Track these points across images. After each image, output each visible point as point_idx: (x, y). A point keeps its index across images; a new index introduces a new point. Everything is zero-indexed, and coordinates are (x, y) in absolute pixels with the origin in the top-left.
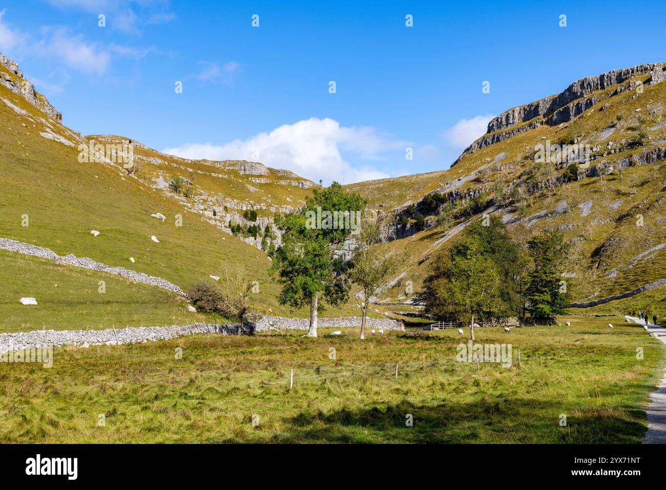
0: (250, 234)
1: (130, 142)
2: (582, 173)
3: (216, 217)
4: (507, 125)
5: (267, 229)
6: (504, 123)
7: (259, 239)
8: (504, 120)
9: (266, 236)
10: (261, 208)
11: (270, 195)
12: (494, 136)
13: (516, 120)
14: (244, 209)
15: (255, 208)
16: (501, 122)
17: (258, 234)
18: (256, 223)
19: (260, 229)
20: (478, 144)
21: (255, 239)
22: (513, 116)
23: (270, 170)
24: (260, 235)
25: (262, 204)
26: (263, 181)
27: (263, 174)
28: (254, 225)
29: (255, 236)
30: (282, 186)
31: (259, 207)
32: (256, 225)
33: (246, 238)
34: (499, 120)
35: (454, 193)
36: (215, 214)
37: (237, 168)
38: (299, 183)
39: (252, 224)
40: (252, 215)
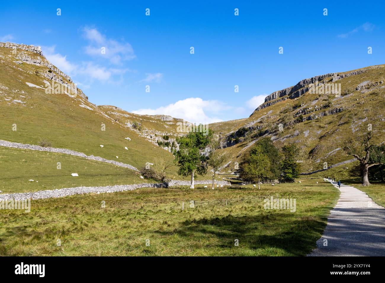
0: (166, 146)
1: (116, 108)
2: (304, 119)
3: (152, 139)
4: (273, 99)
5: (173, 143)
6: (272, 98)
7: (170, 148)
8: (271, 97)
9: (173, 146)
10: (170, 135)
11: (174, 129)
12: (268, 103)
13: (277, 97)
14: (163, 135)
15: (168, 135)
16: (271, 98)
18: (169, 141)
19: (170, 143)
20: (261, 107)
21: (168, 148)
22: (275, 95)
23: (174, 119)
24: (170, 146)
25: (171, 133)
26: (171, 123)
27: (171, 120)
29: (168, 146)
31: (169, 134)
32: (169, 142)
33: (164, 147)
34: (270, 97)
35: (251, 127)
36: (151, 137)
37: (160, 118)
39: (167, 141)
40: (167, 138)
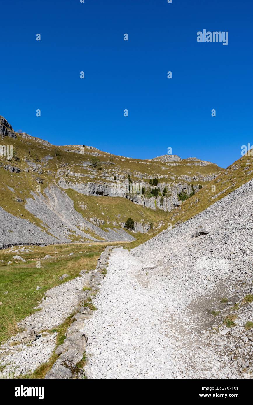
0: (152, 195)
5: (165, 190)
7: (159, 198)
9: (164, 195)
10: (164, 178)
11: (175, 171)
14: (151, 178)
15: (159, 178)
17: (158, 194)
19: (160, 191)
21: (156, 198)
24: (160, 195)
25: (165, 175)
28: (156, 188)
29: (156, 196)
30: (187, 167)
31: (162, 177)
32: (157, 188)
33: (149, 197)
38: (200, 163)
39: (154, 188)
40: (155, 182)
